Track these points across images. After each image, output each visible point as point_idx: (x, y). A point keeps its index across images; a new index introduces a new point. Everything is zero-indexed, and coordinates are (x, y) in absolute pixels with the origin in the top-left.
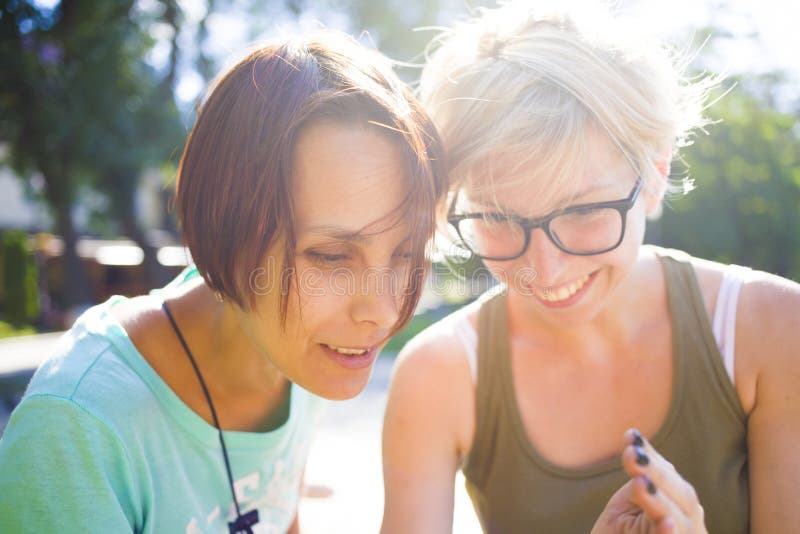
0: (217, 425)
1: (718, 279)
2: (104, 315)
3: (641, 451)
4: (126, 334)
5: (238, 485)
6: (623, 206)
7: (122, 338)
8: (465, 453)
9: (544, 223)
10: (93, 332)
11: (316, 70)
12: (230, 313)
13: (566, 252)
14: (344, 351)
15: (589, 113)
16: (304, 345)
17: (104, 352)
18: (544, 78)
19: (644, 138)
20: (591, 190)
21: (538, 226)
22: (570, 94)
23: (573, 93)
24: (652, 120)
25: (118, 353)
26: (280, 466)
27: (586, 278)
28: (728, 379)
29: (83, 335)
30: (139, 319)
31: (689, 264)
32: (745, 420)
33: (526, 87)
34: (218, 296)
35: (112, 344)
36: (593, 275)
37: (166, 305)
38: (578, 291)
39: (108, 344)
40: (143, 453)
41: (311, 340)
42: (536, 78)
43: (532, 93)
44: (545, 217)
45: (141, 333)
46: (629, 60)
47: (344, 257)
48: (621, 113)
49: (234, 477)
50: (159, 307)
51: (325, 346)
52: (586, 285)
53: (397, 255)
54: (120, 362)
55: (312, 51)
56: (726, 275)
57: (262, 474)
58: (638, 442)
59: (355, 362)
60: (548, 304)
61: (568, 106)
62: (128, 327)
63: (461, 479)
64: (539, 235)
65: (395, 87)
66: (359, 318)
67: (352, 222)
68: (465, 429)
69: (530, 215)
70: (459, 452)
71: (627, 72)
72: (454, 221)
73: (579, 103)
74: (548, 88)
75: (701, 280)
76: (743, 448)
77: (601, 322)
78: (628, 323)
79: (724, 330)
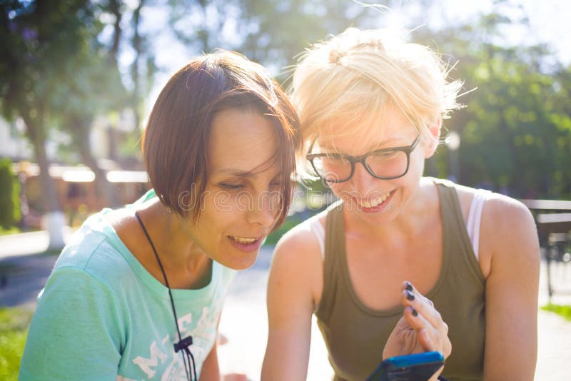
0: (167, 286)
1: (471, 197)
2: (100, 220)
3: (411, 293)
4: (115, 232)
5: (180, 321)
6: (408, 150)
7: (113, 234)
8: (317, 302)
9: (362, 159)
10: (95, 230)
11: (223, 77)
12: (175, 218)
13: (375, 177)
14: (242, 240)
15: (389, 96)
16: (219, 237)
17: (102, 242)
18: (363, 75)
19: (422, 112)
20: (389, 141)
21: (358, 161)
22: (377, 84)
23: (380, 84)
24: (425, 101)
25: (110, 242)
26: (205, 310)
27: (388, 195)
28: (474, 257)
29: (89, 232)
30: (122, 222)
31: (454, 188)
32: (484, 282)
33: (352, 81)
34: (168, 209)
35: (107, 237)
36: (392, 193)
37: (137, 214)
38: (383, 202)
39: (104, 237)
40: (126, 301)
41: (223, 233)
42: (359, 75)
43: (356, 84)
44: (363, 156)
45: (123, 231)
46: (413, 67)
47: (242, 186)
48: (408, 97)
49: (178, 316)
50: (133, 215)
51: (231, 238)
52: (388, 199)
53: (273, 184)
54: (112, 248)
55: (220, 65)
56: (476, 195)
57: (194, 315)
58: (409, 288)
59: (249, 248)
60: (365, 210)
61: (377, 91)
62: (116, 227)
63: (314, 319)
64: (359, 166)
65: (270, 86)
66: (252, 221)
67: (246, 167)
68: (318, 288)
69: (354, 154)
70: (314, 302)
71: (412, 73)
72: (311, 158)
73: (383, 90)
74: (366, 81)
75: (461, 198)
76: (483, 298)
77: (400, 222)
78: (416, 224)
79: (474, 228)
